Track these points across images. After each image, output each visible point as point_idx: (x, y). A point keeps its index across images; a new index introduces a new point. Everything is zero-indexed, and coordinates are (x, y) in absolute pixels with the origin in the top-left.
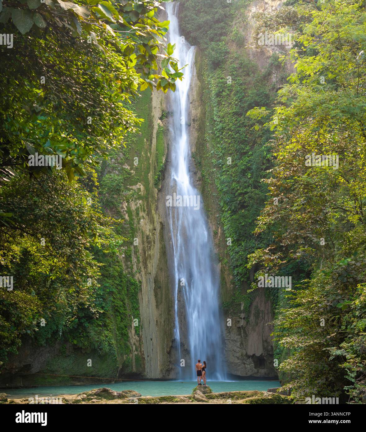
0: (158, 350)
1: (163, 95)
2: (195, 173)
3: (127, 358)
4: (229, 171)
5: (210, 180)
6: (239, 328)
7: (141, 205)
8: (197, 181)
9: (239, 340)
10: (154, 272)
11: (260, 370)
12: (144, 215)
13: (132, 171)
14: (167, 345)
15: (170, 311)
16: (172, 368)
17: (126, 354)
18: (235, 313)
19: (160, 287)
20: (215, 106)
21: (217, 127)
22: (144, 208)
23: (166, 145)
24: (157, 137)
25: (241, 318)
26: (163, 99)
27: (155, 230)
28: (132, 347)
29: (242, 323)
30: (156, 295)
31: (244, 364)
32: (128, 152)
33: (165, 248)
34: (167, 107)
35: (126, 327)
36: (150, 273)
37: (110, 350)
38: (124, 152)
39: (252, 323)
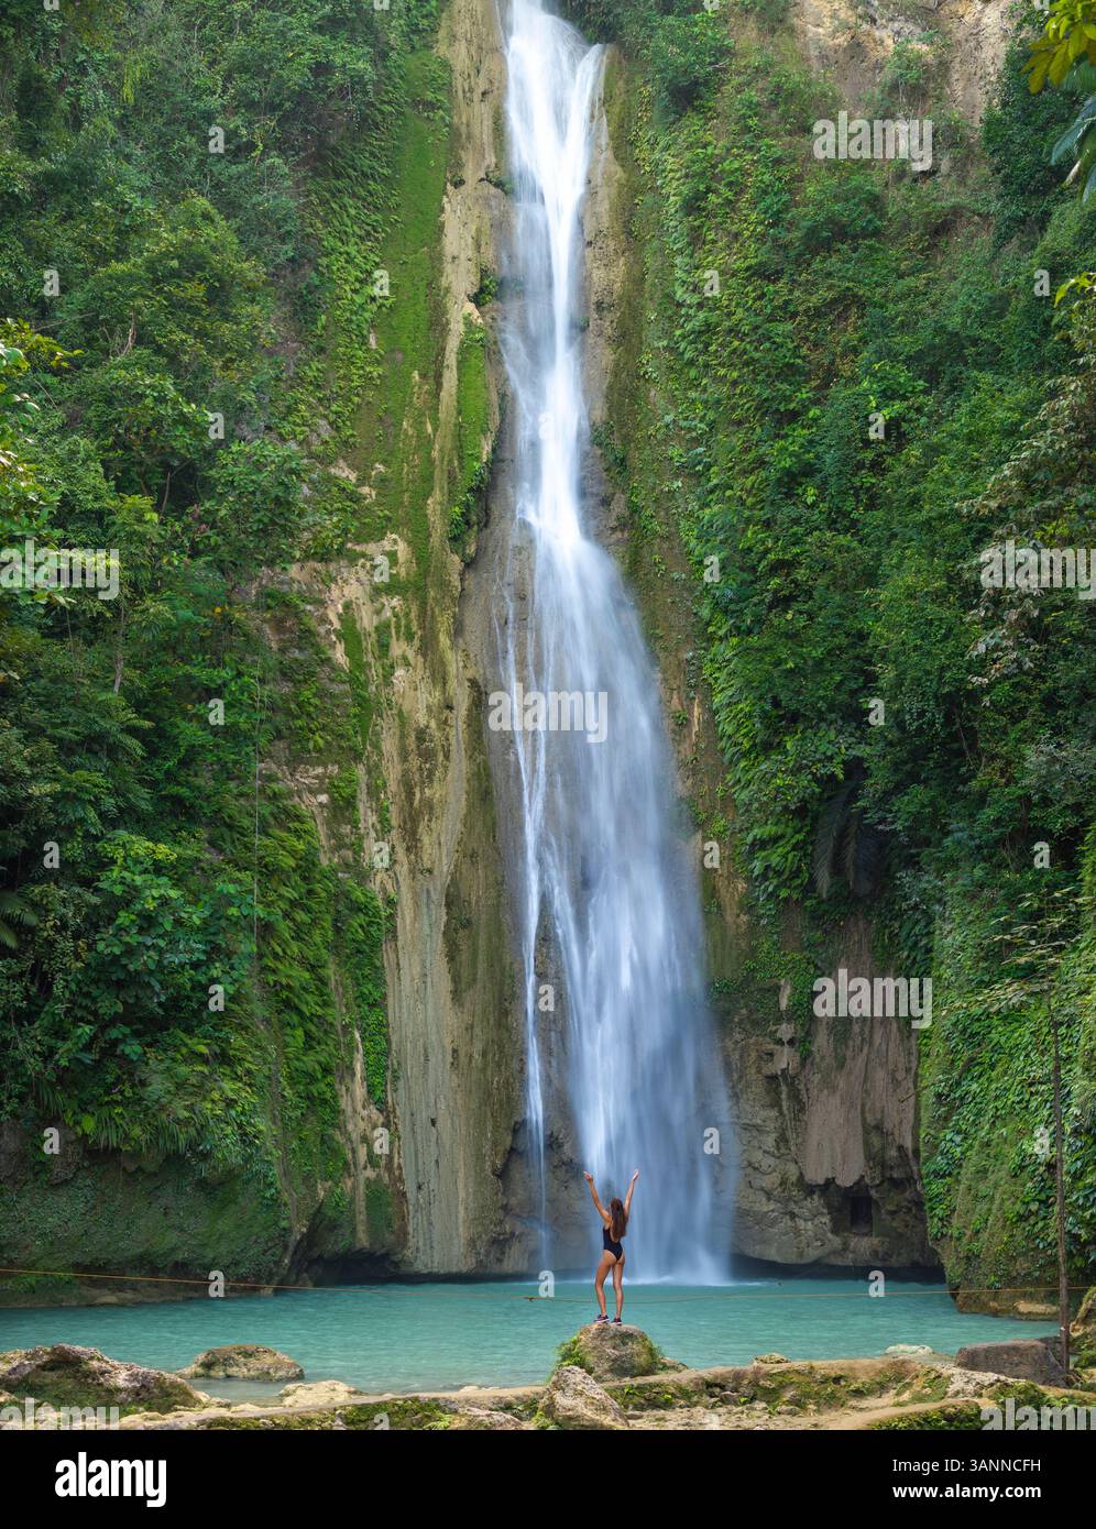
0: (460, 1164)
1: (487, 217)
2: (606, 502)
3: (330, 1192)
4: (732, 488)
5: (660, 524)
6: (772, 1078)
7: (396, 616)
8: (614, 529)
9: (771, 1126)
10: (444, 867)
11: (854, 1242)
12: (410, 654)
13: (365, 490)
14: (495, 1144)
15: (505, 1013)
16: (512, 1234)
17: (328, 1177)
18: (755, 1023)
19: (467, 924)
20: (681, 251)
21: (689, 327)
22: (408, 627)
23: (494, 398)
24: (459, 362)
25: (780, 1042)
26: (486, 228)
27: (450, 708)
28: (354, 1151)
29: (785, 1059)
30: (452, 955)
31: (793, 1216)
32: (349, 419)
33: (489, 776)
34: (497, 259)
35: (326, 1070)
36: (430, 871)
37: (248, 1159)
38: (332, 417)
39: (823, 1058)
